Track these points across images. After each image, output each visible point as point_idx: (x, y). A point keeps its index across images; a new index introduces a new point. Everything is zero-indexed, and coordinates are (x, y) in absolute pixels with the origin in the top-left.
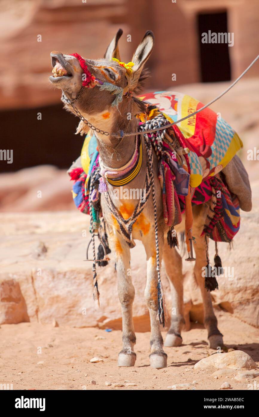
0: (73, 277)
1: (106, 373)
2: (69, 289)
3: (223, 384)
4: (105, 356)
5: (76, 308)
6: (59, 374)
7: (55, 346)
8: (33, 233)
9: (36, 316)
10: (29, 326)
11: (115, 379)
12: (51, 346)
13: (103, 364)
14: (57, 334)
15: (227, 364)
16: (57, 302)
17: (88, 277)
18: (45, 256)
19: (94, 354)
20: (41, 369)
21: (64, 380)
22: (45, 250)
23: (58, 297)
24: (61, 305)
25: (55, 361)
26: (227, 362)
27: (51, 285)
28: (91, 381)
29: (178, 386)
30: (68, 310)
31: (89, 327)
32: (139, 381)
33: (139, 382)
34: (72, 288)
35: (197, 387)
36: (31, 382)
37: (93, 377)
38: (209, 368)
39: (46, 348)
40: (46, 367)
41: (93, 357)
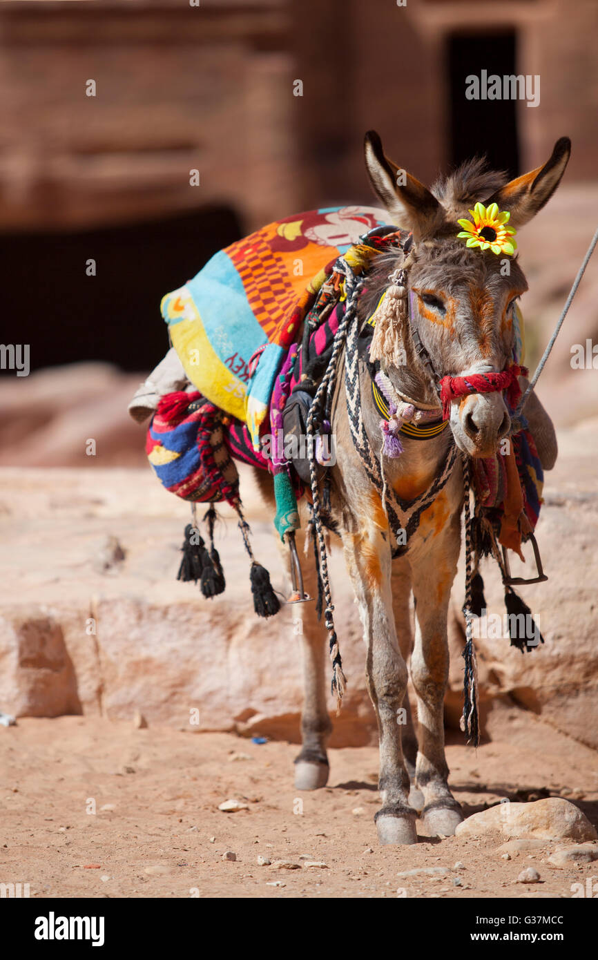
0: (184, 618)
1: (257, 837)
2: (174, 644)
3: (523, 872)
4: (254, 799)
5: (186, 689)
6: (152, 835)
7: (140, 770)
8: (90, 516)
9: (96, 702)
10: (82, 724)
11: (278, 851)
12: (130, 771)
13: (248, 816)
14: (143, 744)
15: (531, 828)
16: (147, 672)
17: (217, 619)
18: (122, 568)
19: (226, 792)
20: (110, 821)
21: (164, 849)
22: (120, 555)
23: (148, 661)
24: (153, 679)
25: (141, 805)
26: (530, 823)
27: (134, 634)
28: (225, 854)
29: (423, 872)
30: (170, 691)
31: (214, 731)
32: (332, 858)
33: (334, 860)
34: (181, 643)
35: (465, 876)
36: (90, 851)
37: (228, 843)
38: (490, 834)
39: (119, 775)
40: (119, 816)
41: (227, 800)
